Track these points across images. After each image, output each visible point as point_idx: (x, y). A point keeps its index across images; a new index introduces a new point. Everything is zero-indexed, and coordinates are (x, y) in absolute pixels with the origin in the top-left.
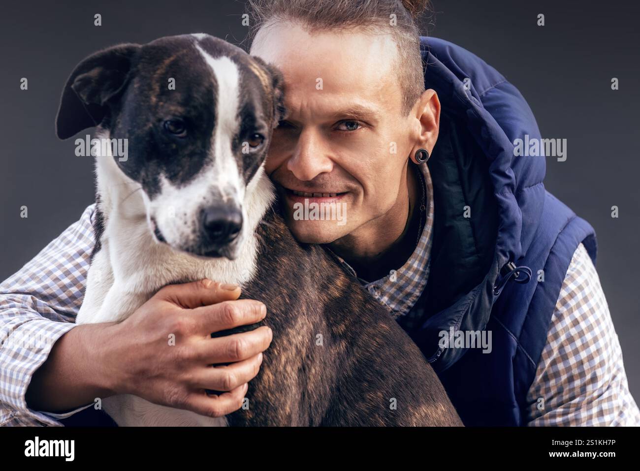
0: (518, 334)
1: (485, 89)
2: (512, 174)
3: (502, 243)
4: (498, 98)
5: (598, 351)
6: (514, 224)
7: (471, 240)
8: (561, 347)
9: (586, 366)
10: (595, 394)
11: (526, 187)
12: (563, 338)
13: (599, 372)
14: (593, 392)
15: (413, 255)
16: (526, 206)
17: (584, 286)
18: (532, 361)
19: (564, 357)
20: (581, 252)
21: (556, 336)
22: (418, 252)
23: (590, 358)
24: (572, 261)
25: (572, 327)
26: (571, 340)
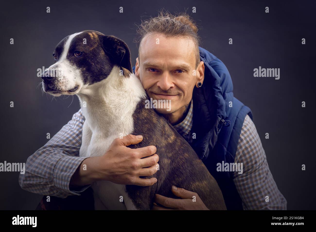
0: (227, 147)
1: (209, 61)
2: (221, 88)
3: (219, 113)
4: (214, 63)
5: (257, 152)
6: (222, 106)
7: (208, 113)
8: (243, 151)
9: (253, 158)
10: (257, 168)
11: (226, 93)
12: (243, 148)
13: (257, 160)
14: (256, 167)
15: (185, 119)
16: (226, 99)
17: (250, 129)
18: (232, 156)
19: (245, 155)
20: (248, 117)
21: (241, 147)
22: (187, 118)
23: (254, 155)
24: (245, 120)
25: (246, 144)
26: (246, 148)
